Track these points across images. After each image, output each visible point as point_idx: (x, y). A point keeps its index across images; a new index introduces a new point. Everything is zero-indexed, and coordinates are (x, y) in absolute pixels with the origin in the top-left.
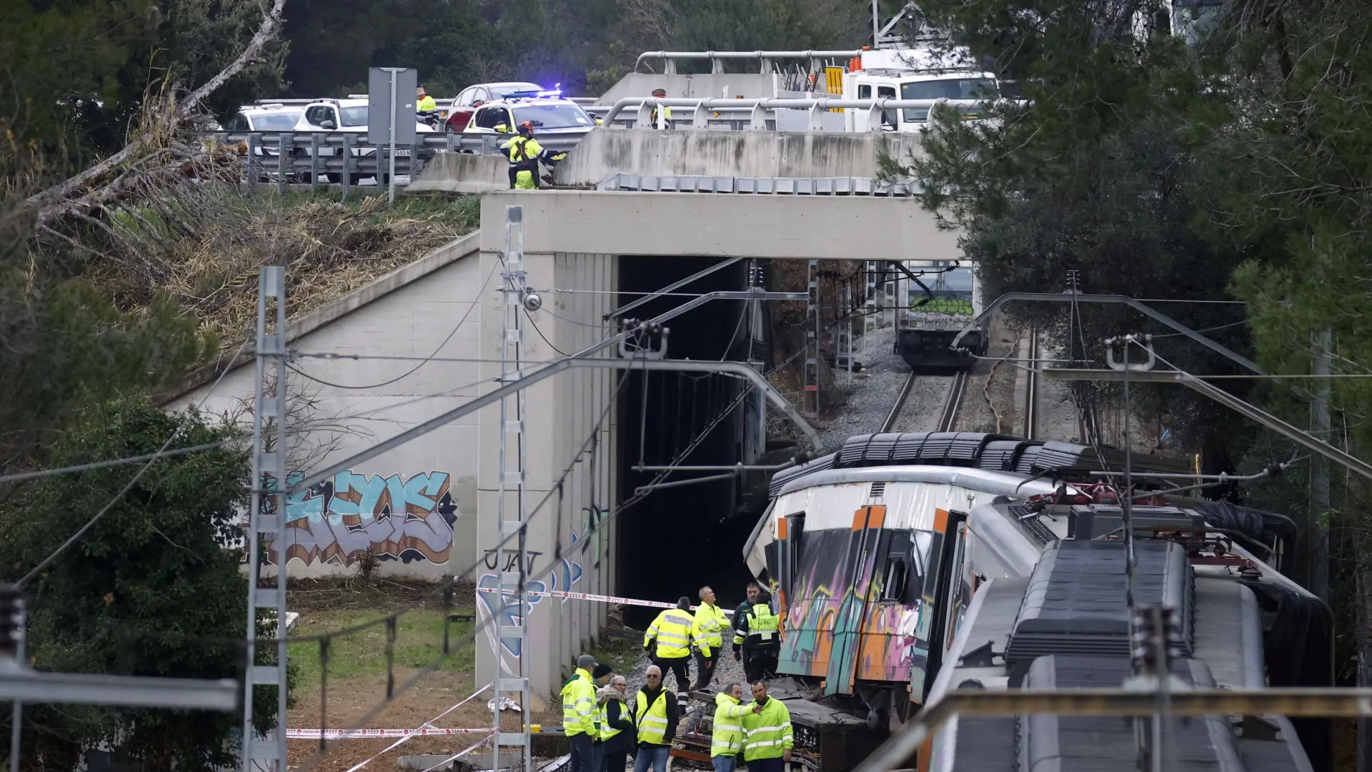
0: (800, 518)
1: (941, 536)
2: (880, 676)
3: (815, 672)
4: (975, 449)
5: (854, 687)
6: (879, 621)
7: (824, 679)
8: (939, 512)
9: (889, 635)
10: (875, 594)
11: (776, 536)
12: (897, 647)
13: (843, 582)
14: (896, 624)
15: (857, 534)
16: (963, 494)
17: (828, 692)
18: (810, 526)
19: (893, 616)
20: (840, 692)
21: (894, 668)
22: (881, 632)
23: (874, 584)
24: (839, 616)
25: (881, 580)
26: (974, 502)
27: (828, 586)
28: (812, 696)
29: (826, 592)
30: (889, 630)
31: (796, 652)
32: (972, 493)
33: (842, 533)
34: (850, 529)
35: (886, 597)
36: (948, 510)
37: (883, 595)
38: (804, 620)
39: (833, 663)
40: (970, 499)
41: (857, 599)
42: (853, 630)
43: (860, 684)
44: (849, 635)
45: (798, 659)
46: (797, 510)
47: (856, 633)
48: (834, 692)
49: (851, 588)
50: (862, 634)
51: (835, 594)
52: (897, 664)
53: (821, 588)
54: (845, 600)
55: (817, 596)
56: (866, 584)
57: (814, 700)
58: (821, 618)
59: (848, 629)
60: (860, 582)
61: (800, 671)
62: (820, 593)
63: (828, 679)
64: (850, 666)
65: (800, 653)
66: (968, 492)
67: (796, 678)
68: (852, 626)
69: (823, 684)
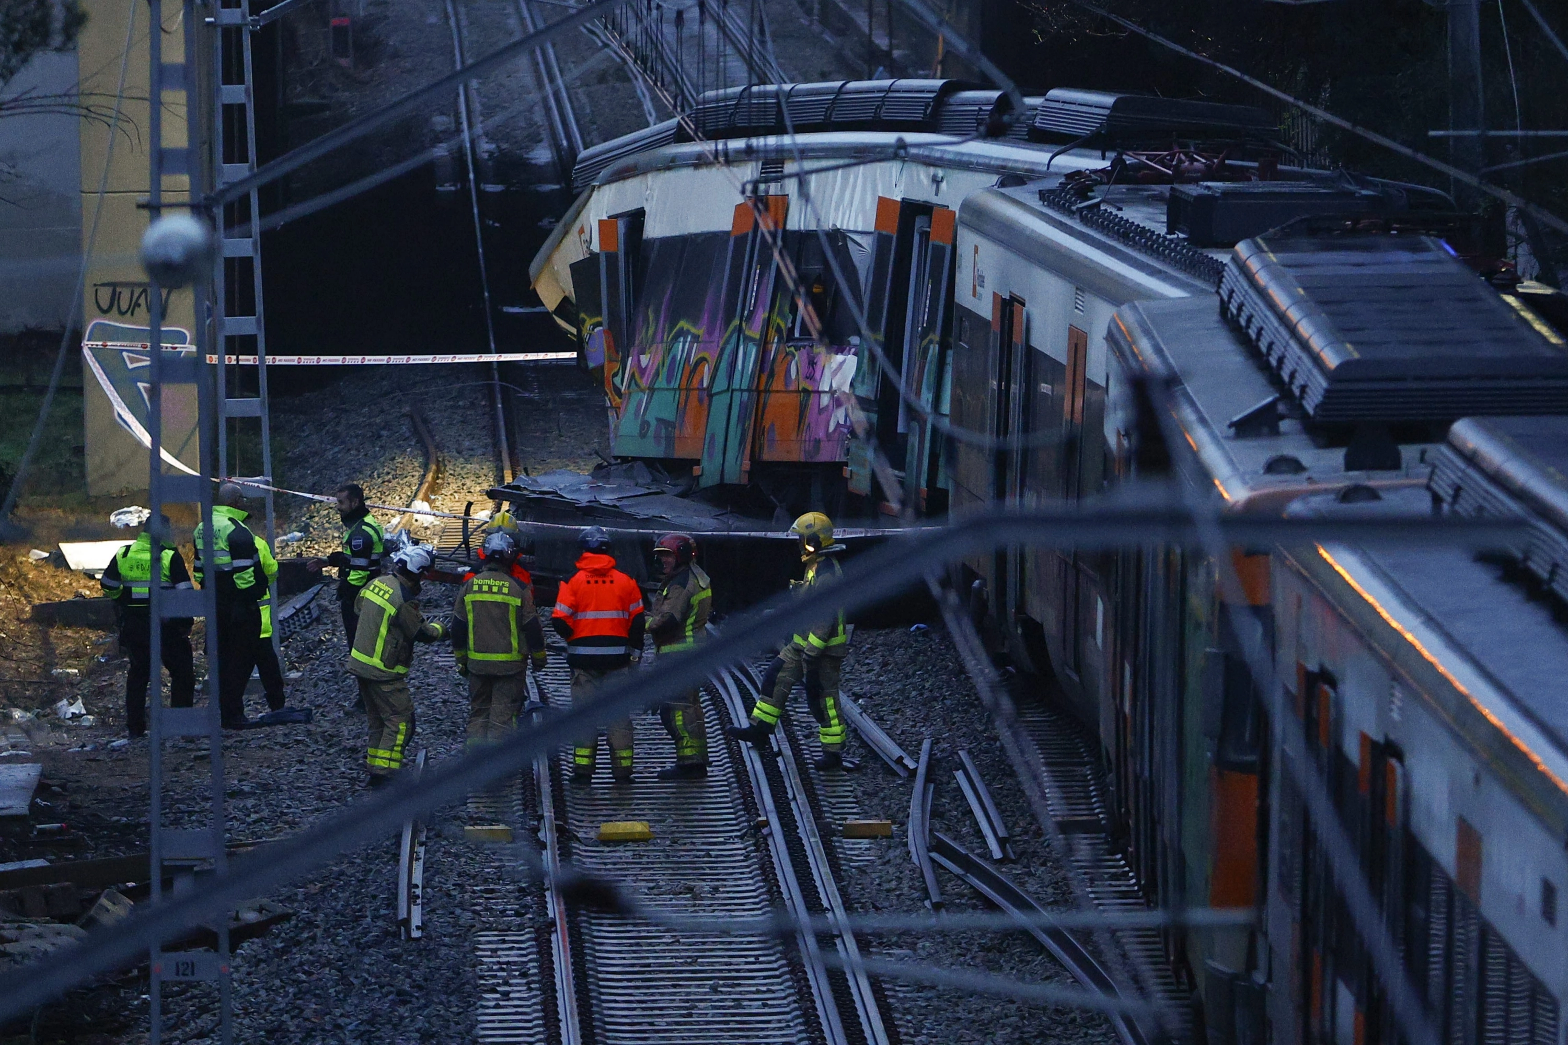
0: (636, 218)
1: (888, 239)
2: (797, 456)
3: (681, 452)
4: (927, 105)
5: (750, 473)
6: (788, 371)
7: (697, 462)
8: (883, 203)
9: (805, 391)
10: (779, 330)
11: (596, 247)
12: (821, 411)
13: (720, 315)
14: (817, 375)
15: (741, 241)
16: (923, 175)
17: (706, 482)
18: (654, 229)
19: (812, 363)
20: (727, 480)
21: (818, 442)
22: (792, 388)
23: (774, 316)
24: (716, 368)
25: (787, 309)
26: (944, 185)
27: (695, 321)
28: (679, 489)
29: (693, 330)
30: (804, 384)
31: (645, 425)
32: (940, 173)
33: (713, 239)
34: (727, 233)
35: (797, 335)
36: (899, 199)
37: (791, 330)
38: (657, 374)
39: (713, 437)
40: (936, 181)
41: (748, 339)
42: (744, 386)
43: (759, 468)
44: (737, 395)
45: (651, 433)
46: (631, 205)
47: (749, 390)
48: (716, 480)
49: (736, 322)
50: (759, 393)
51: (710, 332)
52: (821, 435)
53: (683, 324)
54: (727, 342)
55: (676, 338)
56: (762, 315)
57: (682, 495)
58: (688, 369)
59: (736, 385)
60: (751, 313)
61: (653, 450)
62: (682, 333)
63: (705, 463)
64: (742, 442)
65: (653, 423)
66: (932, 170)
67: (649, 463)
68: (742, 380)
69: (696, 470)
